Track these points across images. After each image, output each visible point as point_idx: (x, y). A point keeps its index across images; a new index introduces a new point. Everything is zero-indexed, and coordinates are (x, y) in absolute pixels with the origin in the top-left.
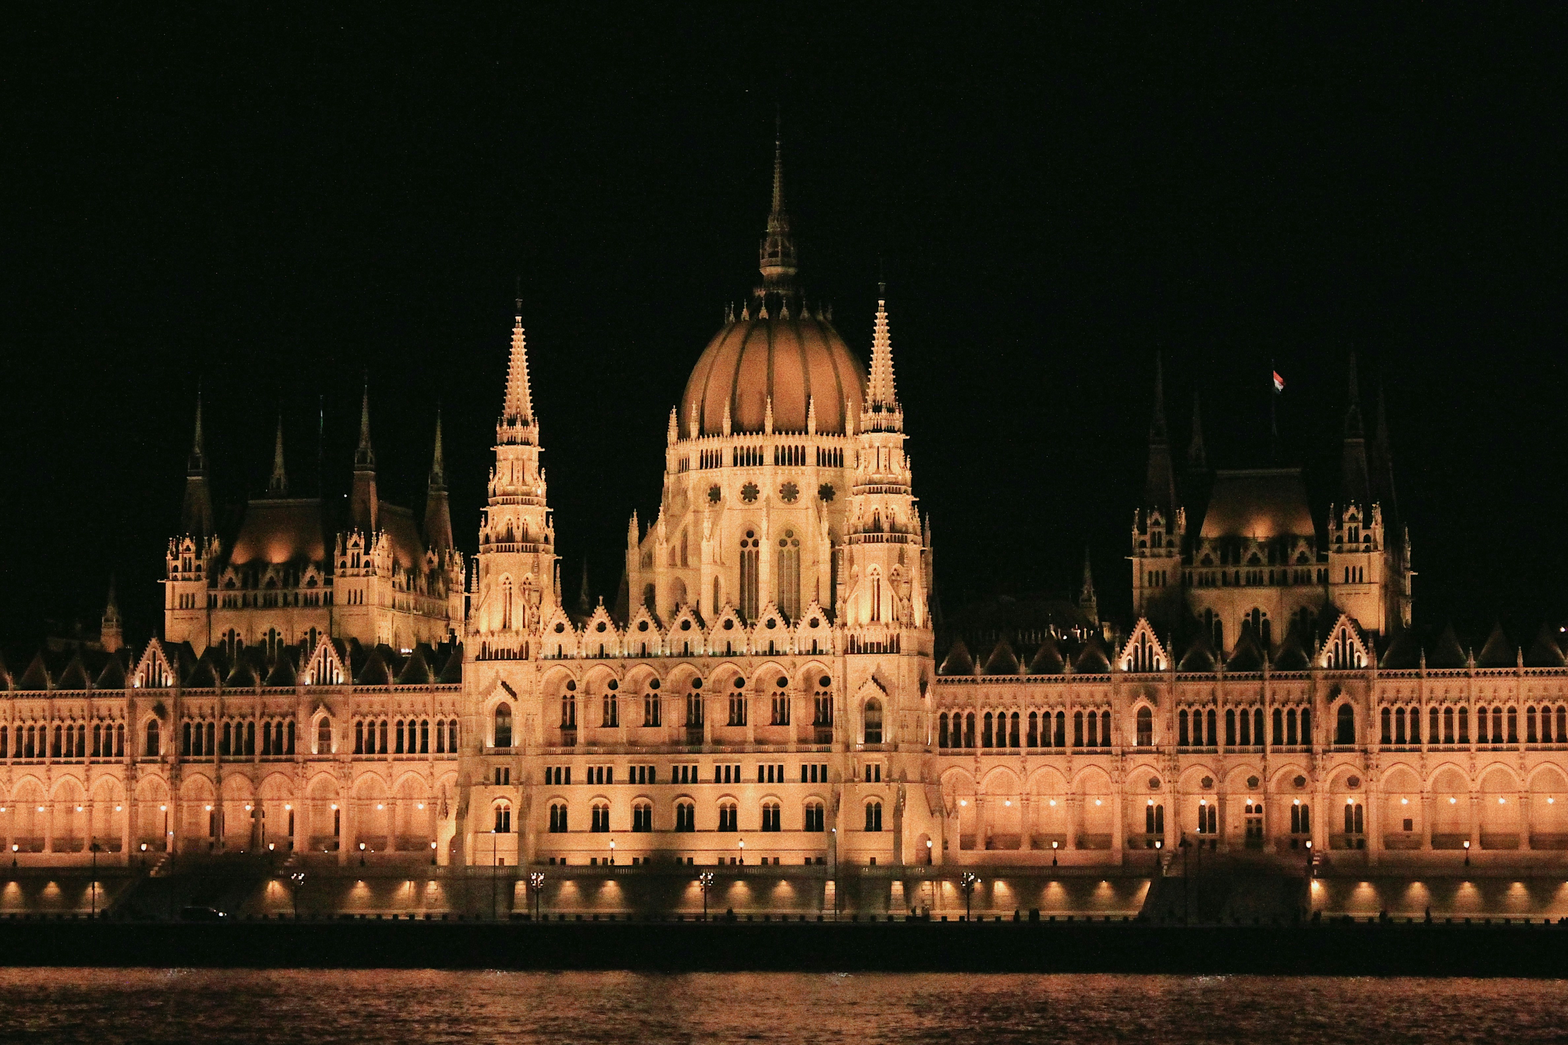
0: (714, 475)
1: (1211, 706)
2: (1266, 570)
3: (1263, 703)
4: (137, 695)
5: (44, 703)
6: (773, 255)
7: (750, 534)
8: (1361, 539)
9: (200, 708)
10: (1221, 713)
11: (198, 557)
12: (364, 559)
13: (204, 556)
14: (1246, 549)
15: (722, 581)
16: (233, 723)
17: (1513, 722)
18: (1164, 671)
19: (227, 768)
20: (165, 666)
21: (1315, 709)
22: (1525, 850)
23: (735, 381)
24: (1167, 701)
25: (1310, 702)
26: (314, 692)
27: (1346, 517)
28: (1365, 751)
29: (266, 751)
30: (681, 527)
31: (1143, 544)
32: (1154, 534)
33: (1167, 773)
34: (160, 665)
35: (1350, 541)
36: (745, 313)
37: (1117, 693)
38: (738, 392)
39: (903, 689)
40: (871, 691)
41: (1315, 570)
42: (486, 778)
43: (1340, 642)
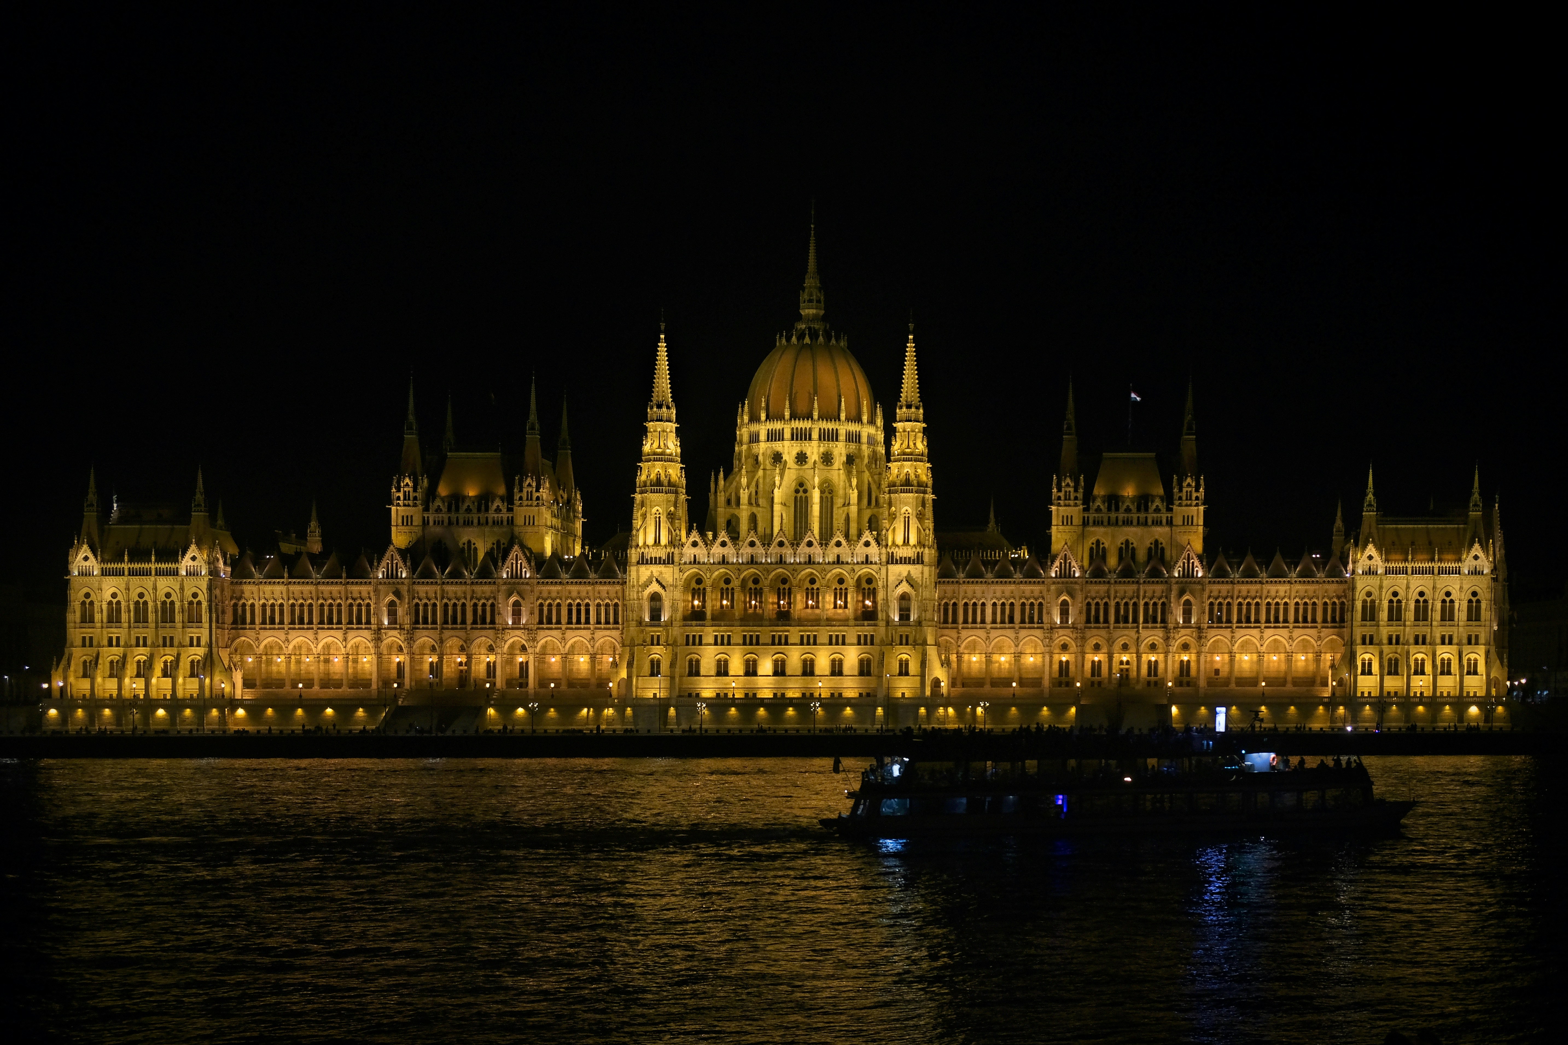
0: (778, 446)
1: (1106, 600)
2: (1135, 516)
3: (1138, 598)
4: (381, 583)
5: (312, 588)
6: (810, 301)
7: (801, 485)
8: (1194, 498)
9: (427, 593)
10: (1112, 604)
11: (415, 490)
12: (535, 495)
13: (419, 490)
14: (1123, 502)
15: (784, 515)
16: (451, 603)
17: (1286, 611)
18: (1078, 577)
19: (447, 633)
20: (401, 564)
21: (1170, 602)
22: (1289, 687)
23: (792, 384)
24: (1080, 597)
25: (1166, 598)
26: (509, 583)
27: (1185, 484)
28: (1199, 628)
29: (475, 622)
30: (755, 479)
31: (1059, 498)
32: (1066, 492)
33: (1079, 640)
34: (397, 564)
35: (1187, 499)
36: (794, 339)
37: (1048, 590)
38: (794, 391)
39: (926, 587)
40: (904, 588)
41: (1164, 516)
42: (644, 641)
43: (1186, 561)
